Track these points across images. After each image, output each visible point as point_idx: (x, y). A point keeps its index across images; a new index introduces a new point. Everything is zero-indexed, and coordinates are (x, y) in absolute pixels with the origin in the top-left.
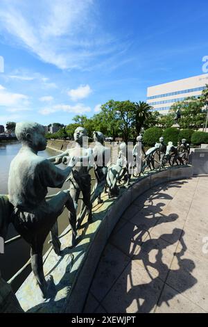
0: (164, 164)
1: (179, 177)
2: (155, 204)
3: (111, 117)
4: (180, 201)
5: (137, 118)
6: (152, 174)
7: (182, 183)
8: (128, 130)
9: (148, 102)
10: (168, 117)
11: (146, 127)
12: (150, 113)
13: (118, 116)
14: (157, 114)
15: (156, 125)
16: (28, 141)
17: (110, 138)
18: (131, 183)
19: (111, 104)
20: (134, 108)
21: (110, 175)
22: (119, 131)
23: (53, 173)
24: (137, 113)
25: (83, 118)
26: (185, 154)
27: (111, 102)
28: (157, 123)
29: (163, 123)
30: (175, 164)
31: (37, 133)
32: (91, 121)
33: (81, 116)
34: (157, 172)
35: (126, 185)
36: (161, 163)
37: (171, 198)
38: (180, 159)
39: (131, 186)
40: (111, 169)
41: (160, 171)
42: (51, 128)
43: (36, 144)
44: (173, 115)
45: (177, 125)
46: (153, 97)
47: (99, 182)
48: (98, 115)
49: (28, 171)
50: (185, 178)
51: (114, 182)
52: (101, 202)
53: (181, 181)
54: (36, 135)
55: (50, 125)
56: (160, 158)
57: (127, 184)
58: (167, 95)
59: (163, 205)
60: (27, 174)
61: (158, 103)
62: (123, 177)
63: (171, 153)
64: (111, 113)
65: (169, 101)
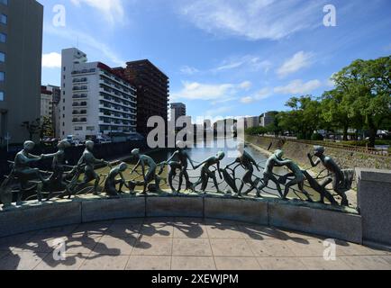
25: (304, 101)
32: (316, 104)
33: (299, 98)
42: (263, 118)
48: (331, 92)
55: (262, 116)
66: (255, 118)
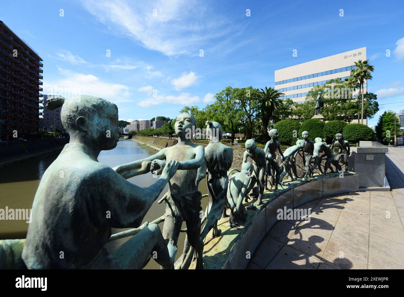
0: (311, 171)
1: (336, 190)
2: (306, 238)
3: (229, 107)
4: (349, 233)
5: (263, 107)
6: (295, 185)
7: (345, 201)
8: (252, 123)
9: (276, 88)
10: (306, 106)
11: (276, 120)
12: (281, 101)
13: (237, 107)
14: (290, 102)
15: (290, 117)
16: (81, 130)
17: (228, 134)
18: (265, 201)
19: (229, 92)
20: (259, 96)
21: (232, 188)
22: (240, 125)
23: (121, 196)
24: (263, 101)
25: (193, 110)
26: (342, 156)
27: (228, 90)
28: (290, 113)
29: (299, 113)
30: (329, 170)
31: (100, 116)
32: (203, 114)
33: (190, 107)
34: (303, 183)
35: (256, 204)
36: (307, 169)
37: (331, 228)
38: (336, 163)
39: (264, 206)
40: (233, 179)
41: (307, 182)
42: (154, 123)
43: (95, 136)
44: (313, 104)
45: (320, 116)
46: (283, 82)
47: (215, 201)
48: (212, 106)
49: (61, 193)
50: (347, 193)
51: (238, 201)
52: (218, 234)
53: (342, 198)
54: (96, 120)
55: (153, 119)
56: (304, 162)
57: (258, 202)
58: (302, 78)
59: (320, 239)
60: (59, 201)
61: (290, 89)
62: (251, 192)
63: (321, 154)
64: (228, 103)
65: (305, 86)
66: (147, 121)
